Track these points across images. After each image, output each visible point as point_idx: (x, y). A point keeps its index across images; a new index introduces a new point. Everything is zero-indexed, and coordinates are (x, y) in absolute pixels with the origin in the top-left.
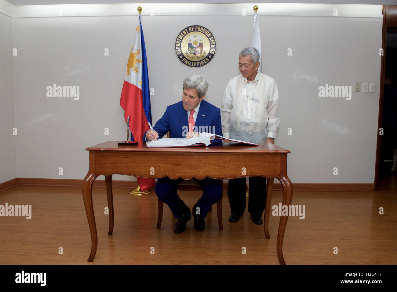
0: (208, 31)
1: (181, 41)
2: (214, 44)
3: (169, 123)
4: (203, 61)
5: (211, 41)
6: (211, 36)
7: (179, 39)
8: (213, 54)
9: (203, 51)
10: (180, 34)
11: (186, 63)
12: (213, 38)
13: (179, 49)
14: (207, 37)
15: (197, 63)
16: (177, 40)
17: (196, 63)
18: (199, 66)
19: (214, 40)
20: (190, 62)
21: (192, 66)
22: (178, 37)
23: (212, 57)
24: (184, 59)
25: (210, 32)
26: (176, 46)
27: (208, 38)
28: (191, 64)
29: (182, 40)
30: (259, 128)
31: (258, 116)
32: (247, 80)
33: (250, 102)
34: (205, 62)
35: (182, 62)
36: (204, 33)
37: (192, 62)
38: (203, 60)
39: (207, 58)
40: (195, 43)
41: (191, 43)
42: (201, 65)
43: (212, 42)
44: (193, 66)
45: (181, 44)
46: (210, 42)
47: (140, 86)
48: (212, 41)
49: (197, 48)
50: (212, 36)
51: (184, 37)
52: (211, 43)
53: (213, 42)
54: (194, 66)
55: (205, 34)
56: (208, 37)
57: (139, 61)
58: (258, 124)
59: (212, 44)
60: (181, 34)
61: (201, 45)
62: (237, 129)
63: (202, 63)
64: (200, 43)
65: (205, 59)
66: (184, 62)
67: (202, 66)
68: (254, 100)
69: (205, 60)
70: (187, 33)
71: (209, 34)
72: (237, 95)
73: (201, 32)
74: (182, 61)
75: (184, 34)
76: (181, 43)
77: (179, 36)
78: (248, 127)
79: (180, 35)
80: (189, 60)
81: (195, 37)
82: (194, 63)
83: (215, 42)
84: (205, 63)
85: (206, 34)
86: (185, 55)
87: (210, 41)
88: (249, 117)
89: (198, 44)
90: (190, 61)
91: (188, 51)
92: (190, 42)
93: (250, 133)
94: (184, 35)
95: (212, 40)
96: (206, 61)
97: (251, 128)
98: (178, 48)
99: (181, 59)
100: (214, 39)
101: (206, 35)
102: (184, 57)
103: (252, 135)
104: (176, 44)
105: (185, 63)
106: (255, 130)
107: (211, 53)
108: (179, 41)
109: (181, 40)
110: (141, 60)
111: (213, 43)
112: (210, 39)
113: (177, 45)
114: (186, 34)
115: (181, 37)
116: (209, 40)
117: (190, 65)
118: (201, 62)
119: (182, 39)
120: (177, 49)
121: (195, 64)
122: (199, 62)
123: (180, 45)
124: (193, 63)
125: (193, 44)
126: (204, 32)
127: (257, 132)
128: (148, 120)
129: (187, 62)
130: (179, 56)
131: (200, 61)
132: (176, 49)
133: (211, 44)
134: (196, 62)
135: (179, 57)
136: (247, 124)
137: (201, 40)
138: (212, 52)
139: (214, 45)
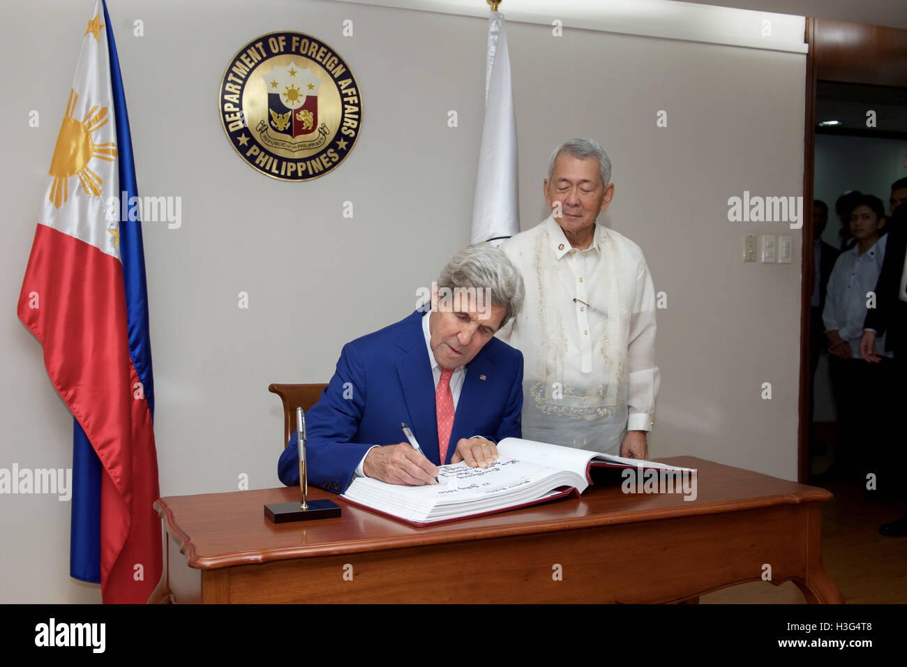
0: (334, 58)
1: (243, 86)
2: (356, 102)
3: (365, 407)
4: (317, 159)
5: (344, 92)
6: (344, 76)
7: (236, 75)
8: (353, 135)
9: (319, 126)
10: (238, 58)
11: (262, 165)
12: (349, 81)
13: (235, 113)
14: (332, 76)
15: (299, 164)
16: (226, 81)
17: (294, 165)
18: (306, 175)
19: (353, 90)
20: (276, 161)
21: (283, 173)
22: (230, 71)
23: (349, 147)
24: (253, 150)
25: (341, 62)
26: (224, 102)
27: (336, 80)
28: (279, 168)
29: (245, 80)
30: (611, 401)
31: (611, 363)
32: (568, 247)
33: (583, 317)
34: (324, 162)
35: (246, 157)
36: (320, 63)
37: (281, 160)
38: (318, 155)
39: (332, 150)
40: (293, 94)
41: (278, 95)
42: (311, 173)
43: (346, 95)
44: (285, 176)
45: (241, 95)
46: (343, 96)
47: (111, 249)
48: (349, 91)
49: (297, 111)
50: (347, 74)
51: (252, 70)
52: (345, 99)
53: (353, 95)
54: (289, 174)
55: (324, 67)
56: (336, 76)
57: (106, 151)
58: (610, 388)
59: (348, 103)
60: (243, 58)
61: (311, 104)
62: (543, 408)
63: (317, 165)
64: (308, 97)
65: (325, 151)
66: (252, 159)
67: (315, 175)
68: (595, 310)
69: (325, 155)
70: (263, 59)
71: (336, 66)
72: (542, 295)
73: (310, 58)
74: (248, 154)
75: (252, 61)
76: (242, 91)
77: (233, 64)
78: (583, 398)
79: (238, 63)
80: (271, 154)
81: (293, 73)
82: (289, 164)
83: (358, 95)
84: (327, 166)
85: (327, 67)
86: (257, 136)
87: (340, 91)
88: (586, 368)
89: (302, 101)
90: (275, 157)
91: (267, 122)
92: (274, 91)
93: (589, 418)
94: (253, 64)
95: (347, 88)
96: (330, 158)
97: (591, 401)
98: (232, 109)
99: (242, 150)
100: (353, 85)
101: (328, 70)
102: (252, 141)
103: (593, 426)
104: (225, 92)
105: (257, 162)
106: (602, 408)
107: (346, 133)
108: (233, 82)
109: (241, 82)
110: (113, 148)
111: (351, 100)
112: (340, 83)
113: (227, 97)
114: (259, 62)
115: (241, 70)
116: (339, 86)
117: (274, 170)
118: (313, 161)
119: (247, 76)
120: (229, 113)
121: (291, 167)
122: (304, 160)
123: (240, 99)
124: (284, 163)
125: (283, 100)
126: (323, 58)
127: (606, 416)
128: (141, 373)
129: (264, 161)
130: (234, 136)
131: (310, 159)
132: (224, 113)
133: (344, 103)
134: (296, 161)
135: (236, 142)
136: (580, 392)
137: (311, 87)
138: (349, 128)
139: (354, 105)
